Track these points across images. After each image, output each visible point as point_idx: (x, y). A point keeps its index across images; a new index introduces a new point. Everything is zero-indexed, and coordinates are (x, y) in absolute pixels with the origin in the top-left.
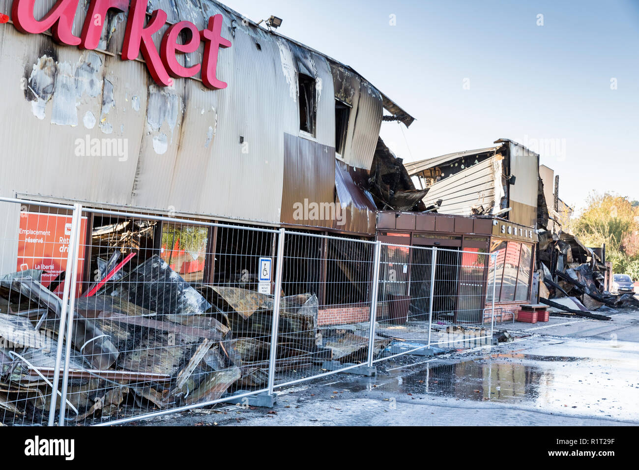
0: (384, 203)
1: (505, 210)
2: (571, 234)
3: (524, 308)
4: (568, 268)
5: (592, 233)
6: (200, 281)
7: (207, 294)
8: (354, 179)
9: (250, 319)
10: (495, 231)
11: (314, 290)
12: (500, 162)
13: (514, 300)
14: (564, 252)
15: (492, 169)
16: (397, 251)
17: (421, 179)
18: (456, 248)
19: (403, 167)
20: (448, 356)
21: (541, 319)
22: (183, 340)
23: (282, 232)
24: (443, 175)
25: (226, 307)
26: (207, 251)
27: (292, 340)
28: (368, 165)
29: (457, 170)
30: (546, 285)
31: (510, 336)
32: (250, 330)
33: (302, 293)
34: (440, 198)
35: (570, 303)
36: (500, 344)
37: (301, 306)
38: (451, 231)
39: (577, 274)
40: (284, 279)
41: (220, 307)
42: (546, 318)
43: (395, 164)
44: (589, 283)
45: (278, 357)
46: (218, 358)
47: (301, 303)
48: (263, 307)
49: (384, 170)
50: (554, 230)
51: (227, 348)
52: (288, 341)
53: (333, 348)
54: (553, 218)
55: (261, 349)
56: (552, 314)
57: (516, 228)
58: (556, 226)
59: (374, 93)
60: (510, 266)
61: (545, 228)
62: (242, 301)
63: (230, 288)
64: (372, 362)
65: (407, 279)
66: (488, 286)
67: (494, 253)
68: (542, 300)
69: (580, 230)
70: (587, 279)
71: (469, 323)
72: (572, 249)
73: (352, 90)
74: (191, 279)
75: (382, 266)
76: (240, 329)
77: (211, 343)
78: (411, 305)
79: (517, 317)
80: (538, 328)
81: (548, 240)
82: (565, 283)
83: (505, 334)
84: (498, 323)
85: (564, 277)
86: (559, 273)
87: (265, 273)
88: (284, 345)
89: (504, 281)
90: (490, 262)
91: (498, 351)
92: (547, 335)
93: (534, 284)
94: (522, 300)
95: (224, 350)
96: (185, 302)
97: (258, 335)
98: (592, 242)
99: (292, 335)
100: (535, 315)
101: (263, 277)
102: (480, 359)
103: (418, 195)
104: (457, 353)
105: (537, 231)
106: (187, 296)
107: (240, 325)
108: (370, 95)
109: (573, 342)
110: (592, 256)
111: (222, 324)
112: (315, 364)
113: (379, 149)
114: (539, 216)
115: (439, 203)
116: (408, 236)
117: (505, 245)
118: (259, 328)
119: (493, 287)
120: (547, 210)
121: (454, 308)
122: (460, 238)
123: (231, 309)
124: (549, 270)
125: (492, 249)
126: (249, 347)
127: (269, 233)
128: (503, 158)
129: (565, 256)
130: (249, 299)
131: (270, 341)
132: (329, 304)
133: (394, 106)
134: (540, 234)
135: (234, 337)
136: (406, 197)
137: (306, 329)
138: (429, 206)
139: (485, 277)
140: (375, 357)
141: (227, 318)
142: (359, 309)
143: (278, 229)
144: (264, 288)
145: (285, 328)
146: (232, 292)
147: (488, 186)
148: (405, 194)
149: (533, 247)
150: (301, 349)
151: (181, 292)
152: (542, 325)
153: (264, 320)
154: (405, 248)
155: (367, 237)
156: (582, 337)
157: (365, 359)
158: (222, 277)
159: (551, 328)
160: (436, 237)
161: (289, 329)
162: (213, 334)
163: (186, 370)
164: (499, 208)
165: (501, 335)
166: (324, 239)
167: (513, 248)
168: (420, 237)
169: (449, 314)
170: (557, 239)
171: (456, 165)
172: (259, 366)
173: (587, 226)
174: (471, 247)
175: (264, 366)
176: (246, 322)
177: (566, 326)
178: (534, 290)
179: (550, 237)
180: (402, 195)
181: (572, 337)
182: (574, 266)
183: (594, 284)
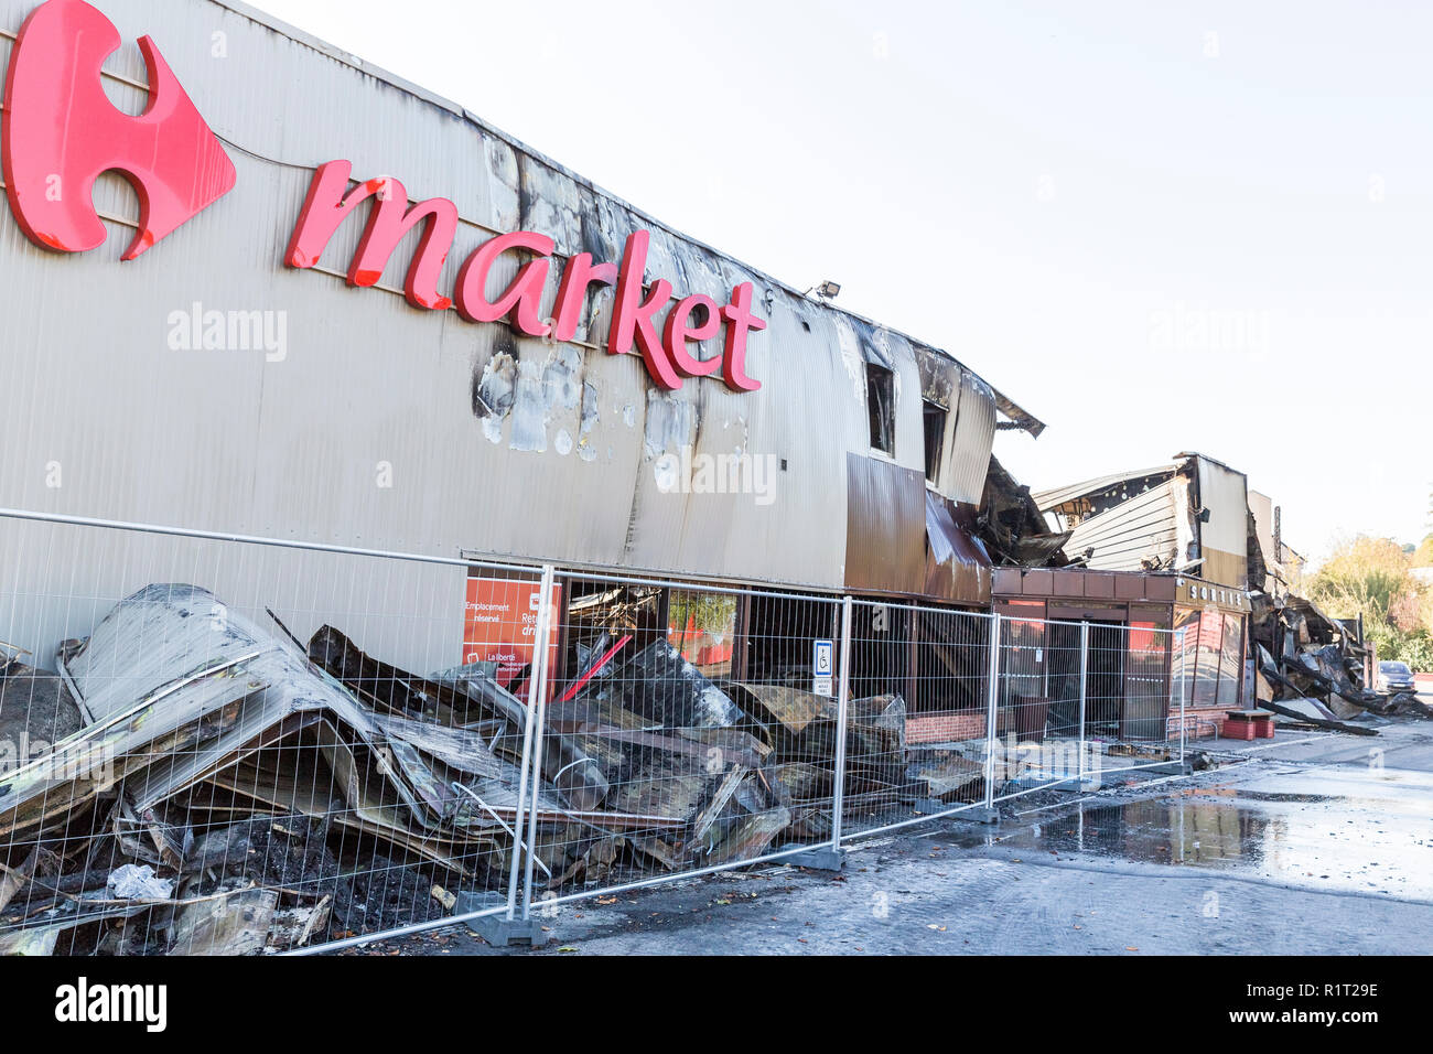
0: (1002, 554)
1: (1195, 562)
2: (1305, 597)
3: (1233, 716)
4: (1302, 651)
5: (1339, 595)
6: (726, 676)
7: (738, 697)
8: (955, 519)
9: (803, 735)
10: (1181, 595)
11: (899, 689)
12: (1184, 488)
13: (1216, 703)
14: (1294, 626)
15: (1173, 499)
16: (1026, 629)
17: (1059, 517)
18: (1119, 623)
19: (1030, 500)
20: (1112, 792)
21: (1261, 734)
22: (702, 767)
23: (848, 602)
24: (1093, 510)
25: (767, 716)
26: (736, 632)
27: (867, 766)
28: (975, 497)
29: (1117, 501)
30: (1267, 679)
31: (1211, 761)
32: (803, 751)
33: (880, 694)
34: (1092, 546)
35: (1308, 708)
36: (1196, 774)
37: (879, 714)
38: (1109, 595)
39: (1318, 662)
40: (852, 674)
41: (757, 715)
42: (1270, 732)
43: (1018, 495)
44: (1339, 676)
45: (846, 793)
46: (756, 793)
47: (879, 709)
48: (822, 715)
49: (1001, 505)
50: (1277, 592)
51: (769, 778)
52: (861, 768)
53: (930, 779)
54: (1274, 573)
55: (820, 781)
56: (1279, 726)
57: (1214, 591)
58: (1280, 586)
59: (982, 389)
60: (1207, 650)
61: (1261, 590)
62: (789, 707)
63: (771, 687)
64: (992, 801)
65: (1043, 673)
66: (1173, 681)
67: (1180, 630)
68: (1262, 704)
69: (1320, 592)
70: (1335, 670)
71: (1142, 740)
72: (1307, 623)
73: (949, 385)
74: (713, 673)
75: (1003, 652)
76: (788, 749)
77: (745, 770)
78: (1051, 711)
79: (1221, 731)
80: (1257, 748)
81: (1266, 608)
82: (1299, 676)
83: (1204, 757)
84: (1192, 740)
85: (1296, 666)
86: (1287, 660)
87: (823, 663)
88: (855, 774)
89: (1198, 674)
90: (1174, 643)
91: (1193, 785)
92: (1272, 759)
93: (1248, 678)
94: (1229, 704)
95: (764, 781)
96: (705, 708)
97: (815, 759)
98: (1340, 611)
99: (867, 758)
100: (1251, 727)
101: (820, 670)
102: (1165, 798)
103: (1055, 542)
104: (1128, 787)
105: (1248, 595)
106: (708, 699)
107: (788, 743)
108: (977, 392)
109: (1316, 771)
110: (1341, 633)
111: (760, 742)
112: (903, 803)
113: (992, 472)
114: (1251, 571)
115: (1089, 553)
116: (1042, 604)
117: (1197, 616)
118: (816, 747)
119: (1180, 684)
120: (1263, 560)
121: (1119, 716)
122: (1124, 607)
123: (773, 719)
124: (1271, 653)
125: (1176, 623)
126: (802, 777)
127: (829, 604)
128: (1189, 481)
129: (1297, 633)
130: (800, 704)
131: (833, 768)
132: (922, 710)
133: (1014, 406)
134: (1254, 598)
135: (779, 762)
136: (1036, 544)
137: (888, 750)
138: (1074, 557)
139: (1167, 667)
140: (996, 794)
141: (768, 733)
142: (968, 718)
143: (841, 596)
144: (822, 686)
145: (856, 748)
146: (774, 692)
147: (1166, 525)
148: (1036, 540)
149: (1243, 620)
150: (881, 780)
151: (699, 694)
152: (1263, 744)
153: (823, 736)
154: (1038, 623)
155: (978, 608)
156: (1331, 763)
157: (981, 796)
158: (759, 670)
159: (1280, 748)
160: (1086, 605)
161: (862, 749)
162: (748, 757)
163: (709, 812)
164: (1185, 558)
165: (1197, 759)
166: (912, 611)
167: (1211, 621)
168: (1061, 605)
169: (1111, 725)
170: (1282, 607)
171: (1114, 493)
172: (818, 807)
173: (1330, 585)
174: (1144, 620)
175: (825, 807)
176: (796, 739)
177: (1304, 744)
178: (1247, 687)
179: (1270, 602)
180: (1031, 542)
181: (1316, 763)
182: (1310, 648)
183: (1346, 677)
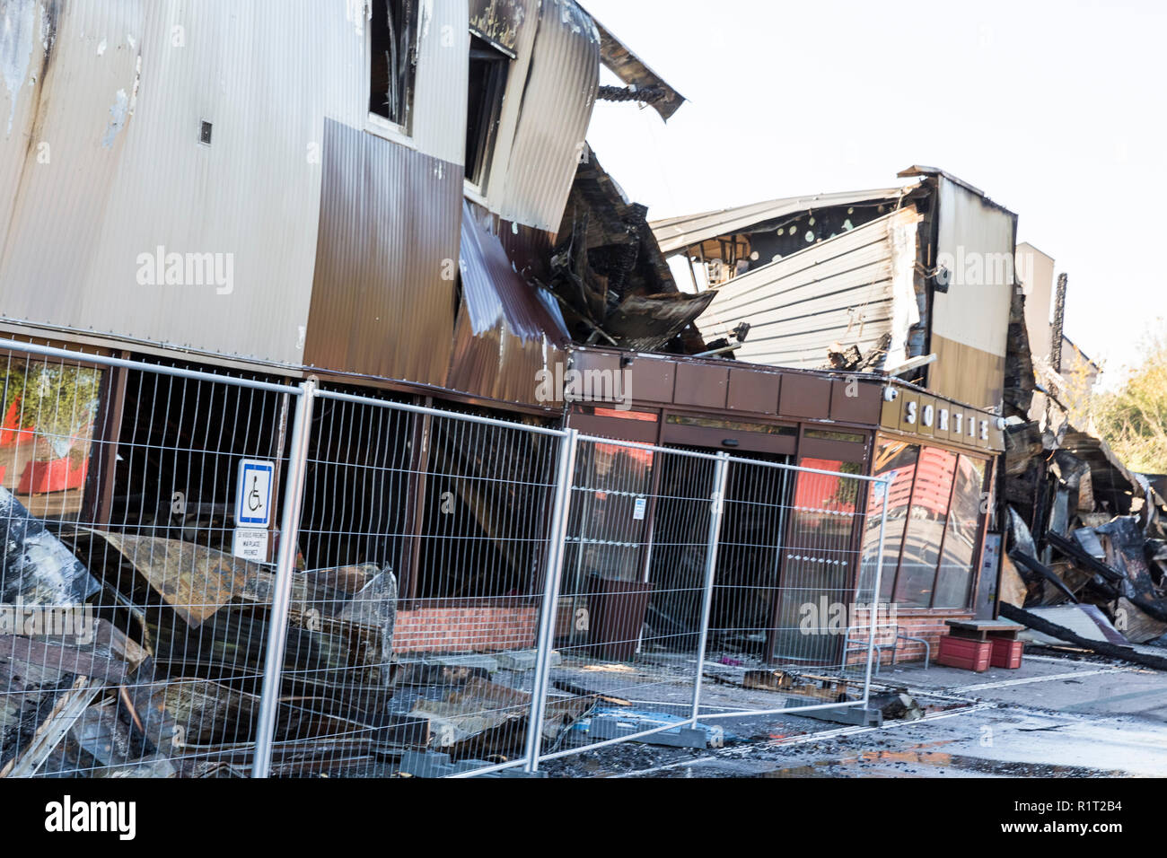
0: (590, 324)
1: (919, 360)
2: (1093, 433)
3: (958, 630)
4: (1080, 525)
5: (1148, 433)
6: (72, 516)
7: (92, 554)
8: (511, 257)
9: (208, 628)
10: (889, 417)
11: (387, 555)
12: (912, 229)
13: (931, 605)
14: (1071, 481)
15: (891, 248)
16: (621, 459)
17: (694, 264)
18: (780, 458)
19: (646, 230)
20: (744, 750)
21: (1000, 661)
22: (17, 678)
23: (309, 391)
24: (755, 256)
25: (144, 593)
26: (97, 435)
27: (320, 689)
28: (551, 219)
29: (793, 245)
30: (1018, 569)
31: (915, 704)
32: (205, 658)
33: (352, 562)
34: (745, 321)
35: (1080, 620)
36: (887, 725)
37: (349, 597)
38: (770, 409)
39: (1104, 544)
40: (305, 521)
41: (125, 590)
42: (1015, 658)
43: (626, 221)
44: (1135, 570)
45: (279, 736)
46: (114, 730)
47: (348, 589)
48: (245, 595)
49: (595, 236)
50: (1048, 421)
51: (139, 704)
52: (309, 693)
53: (432, 718)
54: (1047, 388)
55: (233, 711)
56: (1030, 649)
57: (945, 413)
58: (1054, 410)
59: (578, 23)
60: (924, 513)
61: (1023, 415)
62: (186, 577)
63: (154, 539)
64: (538, 759)
65: (643, 538)
66: (863, 565)
67: (882, 477)
68: (1007, 611)
69: (1118, 426)
70: (1130, 558)
71: (802, 663)
72: (1093, 477)
73: (519, 9)
74: (47, 509)
75: (577, 498)
76: (179, 654)
77: (97, 688)
78: (652, 607)
79: (936, 653)
80: (991, 686)
81: (1029, 448)
82: (1070, 567)
83: (903, 697)
84: (885, 667)
85: (1069, 550)
86: (1055, 538)
87: (254, 502)
88: (297, 703)
89: (906, 554)
90: (870, 499)
91: (881, 743)
92: (1014, 705)
93: (988, 565)
94: (952, 608)
95: (131, 709)
96: (29, 572)
97: (227, 672)
98: (1147, 460)
99: (321, 676)
100: (985, 649)
101: (247, 513)
102: (831, 764)
103: (684, 308)
104: (771, 744)
105: (1002, 422)
106: (35, 556)
107: (179, 643)
108: (568, 26)
109: (1082, 727)
110: (1144, 497)
111: (127, 639)
112: (380, 758)
113: (583, 175)
114: (1010, 381)
115: (741, 332)
116: (652, 418)
117: (912, 455)
118: (230, 652)
119: (874, 569)
120: (1031, 366)
121: (768, 621)
122: (793, 432)
123: (155, 596)
124: (1029, 527)
125: (878, 464)
126: (201, 704)
127: (271, 394)
128: (921, 218)
129: (1074, 493)
130: (207, 573)
131: (259, 691)
132: (427, 595)
133: (632, 59)
134: (1010, 430)
135: (161, 675)
136: (650, 311)
137: (360, 662)
138: (714, 339)
139: (855, 541)
140: (546, 746)
141: (143, 622)
142: (508, 613)
143: (296, 382)
144: (249, 543)
145: (303, 657)
146: (160, 550)
147: (875, 292)
148: (650, 304)
149: (989, 465)
150: (344, 715)
151: (19, 545)
152: (1001, 678)
153: (245, 633)
154: (643, 452)
155: (539, 417)
156: (1109, 715)
157: (518, 750)
158: (135, 507)
159: (1027, 686)
160: (728, 424)
161: (313, 659)
162: (103, 665)
163: (24, 760)
164: (902, 353)
165: (892, 700)
166: (421, 415)
167: (936, 464)
168: (685, 422)
169: (752, 636)
170: (1055, 447)
171: (793, 230)
172: (227, 759)
173: (1136, 415)
174: (822, 456)
175: (238, 760)
176: (194, 635)
177: (1067, 682)
178: (985, 581)
179: (1035, 438)
180: (641, 305)
181: (1083, 714)
182: (1095, 521)
183: (1146, 572)
